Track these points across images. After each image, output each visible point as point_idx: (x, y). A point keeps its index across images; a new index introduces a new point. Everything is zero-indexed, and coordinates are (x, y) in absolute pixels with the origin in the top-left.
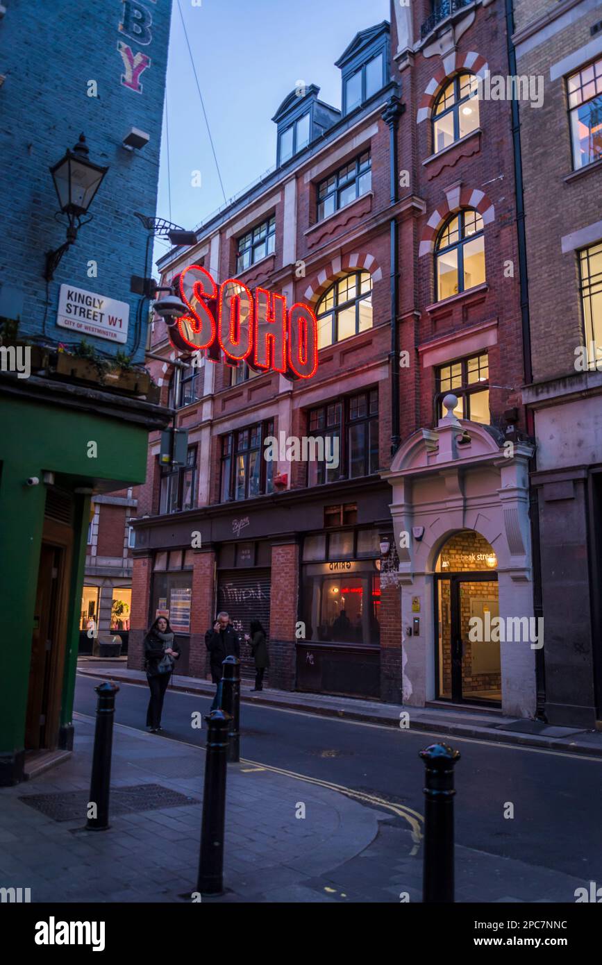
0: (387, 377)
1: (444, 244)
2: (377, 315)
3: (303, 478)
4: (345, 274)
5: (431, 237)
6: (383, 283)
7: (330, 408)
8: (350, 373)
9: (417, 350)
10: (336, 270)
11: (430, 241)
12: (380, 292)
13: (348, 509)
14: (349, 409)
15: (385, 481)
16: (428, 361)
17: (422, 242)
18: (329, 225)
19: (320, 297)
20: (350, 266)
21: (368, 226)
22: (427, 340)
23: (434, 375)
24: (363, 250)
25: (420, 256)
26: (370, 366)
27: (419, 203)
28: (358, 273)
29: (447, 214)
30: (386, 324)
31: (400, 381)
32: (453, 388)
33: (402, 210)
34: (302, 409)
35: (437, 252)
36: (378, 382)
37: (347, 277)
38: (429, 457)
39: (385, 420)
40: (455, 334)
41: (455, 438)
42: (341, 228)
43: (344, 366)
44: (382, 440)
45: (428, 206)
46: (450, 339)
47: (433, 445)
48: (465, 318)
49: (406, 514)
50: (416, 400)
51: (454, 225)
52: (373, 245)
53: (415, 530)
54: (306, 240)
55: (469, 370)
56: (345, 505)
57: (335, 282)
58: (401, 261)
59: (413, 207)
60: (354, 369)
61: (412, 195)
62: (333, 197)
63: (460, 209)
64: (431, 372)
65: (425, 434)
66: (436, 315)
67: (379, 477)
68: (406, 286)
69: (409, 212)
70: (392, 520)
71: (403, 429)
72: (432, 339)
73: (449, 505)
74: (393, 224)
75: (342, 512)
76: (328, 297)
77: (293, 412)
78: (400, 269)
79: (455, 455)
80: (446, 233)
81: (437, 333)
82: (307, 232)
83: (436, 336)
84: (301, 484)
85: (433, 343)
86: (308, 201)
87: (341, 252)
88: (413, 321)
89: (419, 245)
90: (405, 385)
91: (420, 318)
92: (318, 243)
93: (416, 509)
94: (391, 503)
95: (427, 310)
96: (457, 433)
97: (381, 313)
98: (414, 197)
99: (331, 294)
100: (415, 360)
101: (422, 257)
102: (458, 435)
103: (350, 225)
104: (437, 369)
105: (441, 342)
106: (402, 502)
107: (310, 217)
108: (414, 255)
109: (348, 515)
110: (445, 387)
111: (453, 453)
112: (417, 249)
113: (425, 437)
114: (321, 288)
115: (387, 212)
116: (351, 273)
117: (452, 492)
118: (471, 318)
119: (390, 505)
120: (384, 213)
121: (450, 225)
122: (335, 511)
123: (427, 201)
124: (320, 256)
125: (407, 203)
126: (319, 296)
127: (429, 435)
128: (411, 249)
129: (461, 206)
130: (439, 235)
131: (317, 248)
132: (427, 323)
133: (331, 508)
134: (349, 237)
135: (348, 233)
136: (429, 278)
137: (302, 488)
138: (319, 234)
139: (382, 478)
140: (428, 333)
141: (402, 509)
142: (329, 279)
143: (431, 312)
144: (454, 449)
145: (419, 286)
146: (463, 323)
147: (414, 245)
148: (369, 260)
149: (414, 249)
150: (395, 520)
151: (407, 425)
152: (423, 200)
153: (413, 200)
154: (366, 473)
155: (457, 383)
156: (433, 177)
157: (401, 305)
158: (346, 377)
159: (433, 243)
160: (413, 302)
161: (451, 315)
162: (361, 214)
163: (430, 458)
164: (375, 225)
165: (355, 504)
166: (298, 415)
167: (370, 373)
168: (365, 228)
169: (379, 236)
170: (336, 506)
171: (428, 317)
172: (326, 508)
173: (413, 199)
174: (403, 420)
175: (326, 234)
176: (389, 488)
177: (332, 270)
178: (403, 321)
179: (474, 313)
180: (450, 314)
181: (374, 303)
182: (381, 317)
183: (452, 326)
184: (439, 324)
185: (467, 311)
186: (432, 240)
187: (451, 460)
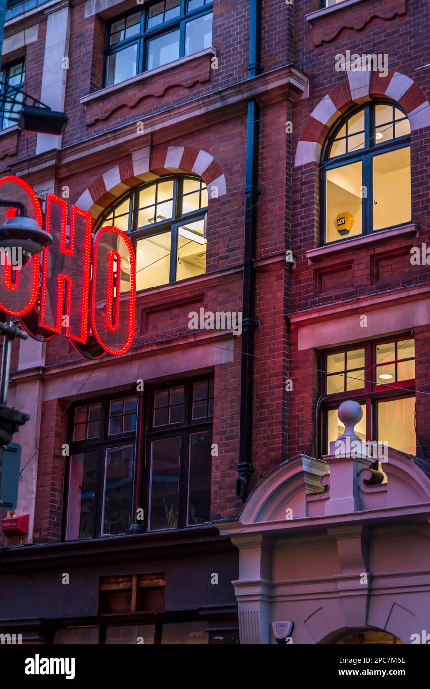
0: (231, 359)
1: (338, 150)
2: (214, 255)
3: (56, 525)
4: (155, 177)
5: (317, 138)
6: (229, 201)
7: (115, 406)
8: (160, 347)
9: (287, 319)
10: (140, 168)
11: (316, 143)
12: (222, 215)
13: (146, 583)
14: (152, 409)
15: (227, 539)
16: (307, 341)
17: (300, 143)
18: (130, 93)
19: (104, 211)
20: (166, 166)
21: (205, 104)
22: (306, 306)
23: (316, 365)
24: (193, 143)
25: (296, 165)
26: (199, 338)
27: (299, 80)
28: (178, 178)
29: (346, 104)
30: (232, 271)
31: (255, 369)
32: (348, 389)
33: (270, 87)
34: (61, 401)
35: (326, 162)
36: (214, 367)
37: (156, 182)
38: (308, 503)
39: (225, 432)
40: (358, 301)
41: (358, 475)
42: (150, 101)
43: (147, 335)
44: (217, 467)
45: (314, 87)
46: (349, 307)
47: (317, 483)
48: (375, 277)
49: (264, 599)
50: (284, 403)
51: (357, 123)
52: (211, 136)
53: (278, 625)
54: (84, 112)
55: (378, 362)
56: (140, 577)
57: (134, 189)
58: (263, 170)
59: (289, 86)
60: (169, 342)
61: (290, 67)
62: (136, 47)
63: (369, 99)
64: (312, 358)
65: (306, 464)
66: (324, 264)
67: (215, 532)
68: (272, 211)
69: (281, 92)
70: (236, 607)
71: (259, 451)
72: (314, 304)
73: (341, 585)
74: (251, 107)
75: (134, 588)
76: (118, 211)
77: (44, 405)
78: (261, 182)
79: (359, 504)
80: (342, 133)
81: (323, 296)
82: (86, 100)
83: (323, 301)
84: (54, 535)
85: (319, 311)
86: (90, 48)
87: (152, 140)
88: (282, 271)
89: (295, 147)
90: (264, 377)
91: (294, 267)
92: (106, 119)
93: (280, 591)
94: (237, 579)
95: (308, 256)
96: (361, 466)
97: (222, 252)
98: (293, 70)
99: (125, 207)
100: (284, 336)
101: (300, 167)
102: (362, 470)
103: (170, 98)
104: (322, 354)
105: (332, 312)
106: (257, 578)
107: (93, 75)
108: (287, 163)
109: (144, 593)
110: (335, 385)
111: (355, 500)
112: (291, 153)
113: (304, 468)
114: (107, 195)
115: (243, 87)
116: (165, 176)
117: (348, 564)
118: (385, 277)
119: (232, 582)
120: (237, 88)
121: (349, 121)
122: (121, 586)
123: (312, 78)
124: (112, 143)
125: (280, 77)
126: (102, 209)
127: (311, 466)
128: (283, 152)
129: (370, 95)
130: (329, 135)
131: (103, 128)
132: (307, 277)
133: (113, 580)
134: (171, 117)
135: (168, 111)
136: (313, 203)
137: (55, 542)
138: (109, 105)
139: (222, 533)
140: (307, 292)
141: (258, 590)
142: (123, 182)
143: (314, 259)
144: (357, 491)
145: (293, 215)
146: (372, 283)
147: (287, 146)
148: (204, 160)
149: (288, 152)
150: (242, 608)
151: (265, 444)
152: (306, 75)
153: (291, 74)
154: (181, 524)
155: (357, 382)
156: (323, 42)
157: (261, 242)
158: (153, 354)
159: (321, 146)
160: (283, 239)
161: (350, 267)
162: (191, 82)
163: (311, 505)
164: (218, 105)
165: (161, 575)
166: (54, 412)
167: (199, 352)
168: (200, 107)
169: (226, 122)
170: (124, 577)
171: (308, 268)
172: (103, 580)
173: (291, 72)
174: (259, 437)
175: (124, 106)
176: (234, 552)
177: (132, 168)
178: (263, 270)
179: (389, 269)
180: (348, 265)
181: (209, 234)
182: (222, 258)
183: (352, 285)
184: (328, 281)
185: (377, 265)
186: (319, 142)
187: (352, 510)
